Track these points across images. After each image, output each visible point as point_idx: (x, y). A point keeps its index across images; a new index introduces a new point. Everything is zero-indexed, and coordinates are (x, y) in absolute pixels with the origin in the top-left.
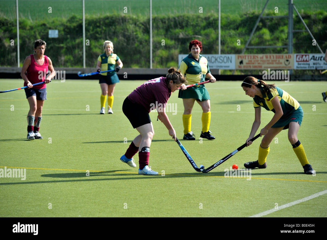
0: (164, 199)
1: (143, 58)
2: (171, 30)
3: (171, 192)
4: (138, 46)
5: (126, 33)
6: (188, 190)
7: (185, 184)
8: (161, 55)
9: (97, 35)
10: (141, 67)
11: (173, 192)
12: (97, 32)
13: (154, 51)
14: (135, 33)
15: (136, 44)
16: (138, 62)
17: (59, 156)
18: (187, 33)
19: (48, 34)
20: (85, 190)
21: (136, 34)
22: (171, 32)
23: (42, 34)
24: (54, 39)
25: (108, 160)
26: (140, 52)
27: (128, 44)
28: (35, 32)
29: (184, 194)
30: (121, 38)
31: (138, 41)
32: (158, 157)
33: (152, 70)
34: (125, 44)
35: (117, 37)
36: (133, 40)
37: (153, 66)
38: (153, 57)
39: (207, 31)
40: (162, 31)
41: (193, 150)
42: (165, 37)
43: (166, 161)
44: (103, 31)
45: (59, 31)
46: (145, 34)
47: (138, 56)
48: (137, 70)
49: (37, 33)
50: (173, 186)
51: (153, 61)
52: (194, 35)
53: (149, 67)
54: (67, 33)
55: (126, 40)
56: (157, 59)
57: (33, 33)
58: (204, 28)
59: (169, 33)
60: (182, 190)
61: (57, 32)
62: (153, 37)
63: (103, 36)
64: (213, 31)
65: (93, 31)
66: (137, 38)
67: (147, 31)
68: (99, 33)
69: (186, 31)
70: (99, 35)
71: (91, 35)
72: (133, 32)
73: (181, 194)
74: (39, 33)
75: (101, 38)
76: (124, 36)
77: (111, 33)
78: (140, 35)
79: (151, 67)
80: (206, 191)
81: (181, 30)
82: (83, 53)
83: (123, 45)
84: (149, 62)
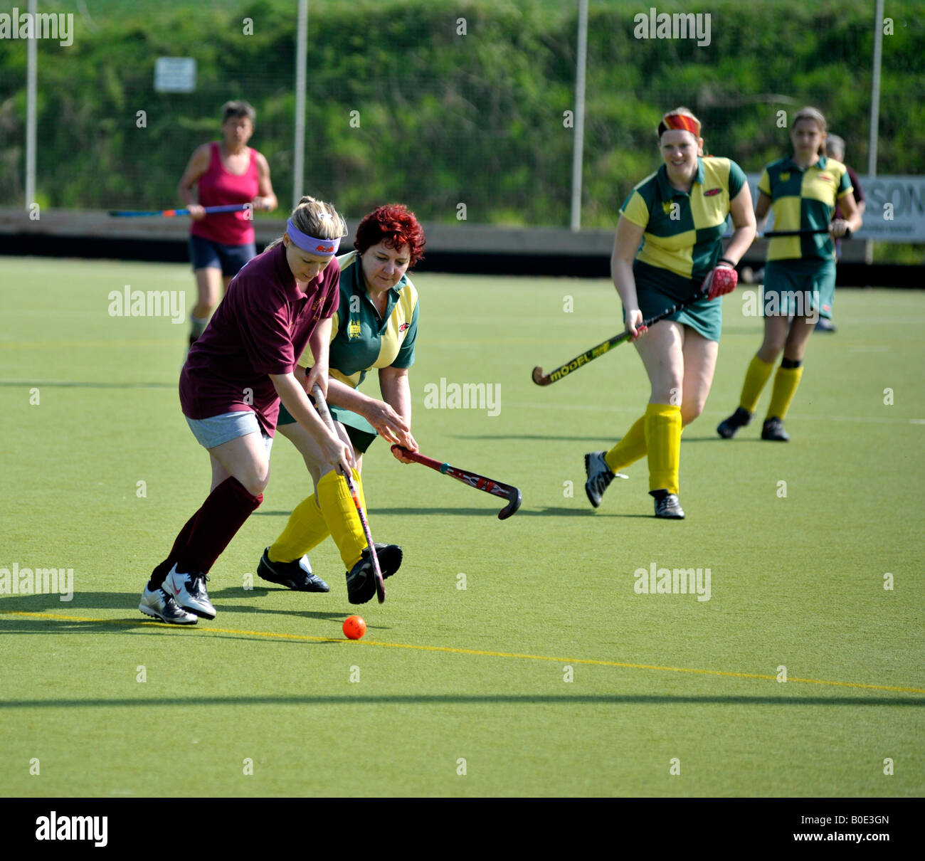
0: (657, 766)
1: (540, 186)
2: (666, 69)
3: (685, 741)
4: (524, 134)
5: (474, 79)
6: (758, 737)
7: (744, 712)
8: (618, 173)
9: (356, 86)
10: (532, 220)
11: (692, 740)
12: (352, 73)
13: (588, 158)
14: (510, 81)
15: (516, 128)
16: (519, 202)
17: (219, 578)
18: (732, 85)
19: (151, 74)
20: (333, 717)
21: (518, 85)
22: (664, 77)
23: (128, 74)
24: (177, 100)
25: (416, 601)
26: (528, 159)
27: (482, 124)
28: (99, 66)
29: (741, 752)
30: (453, 98)
31: (523, 114)
32: (622, 597)
33: (581, 236)
34: (469, 126)
35: (439, 93)
36: (504, 107)
37: (583, 219)
38: (585, 181)
39: (823, 76)
40: (629, 74)
41: (766, 573)
42: (639, 97)
43: (653, 616)
44: (378, 70)
45: (200, 65)
46: (556, 86)
47: (520, 176)
48: (517, 235)
49: (110, 72)
50: (692, 718)
51: (584, 200)
52: (762, 91)
53: (567, 222)
54: (230, 72)
55: (474, 109)
56: (603, 189)
57: (91, 71)
58: (809, 64)
59: (656, 83)
60: (732, 736)
61: (188, 67)
62: (589, 96)
63: (377, 86)
64: (848, 78)
65: (336, 64)
66: (519, 100)
67: (562, 72)
68: (363, 74)
69: (727, 76)
70: (363, 81)
71: (329, 83)
72: (503, 76)
73: (727, 751)
74: (119, 73)
75: (368, 97)
76: (467, 90)
77: (411, 77)
78: (533, 87)
79: (576, 224)
80: (832, 743)
81: (708, 71)
82: (291, 160)
83: (458, 127)
84: (568, 202)
